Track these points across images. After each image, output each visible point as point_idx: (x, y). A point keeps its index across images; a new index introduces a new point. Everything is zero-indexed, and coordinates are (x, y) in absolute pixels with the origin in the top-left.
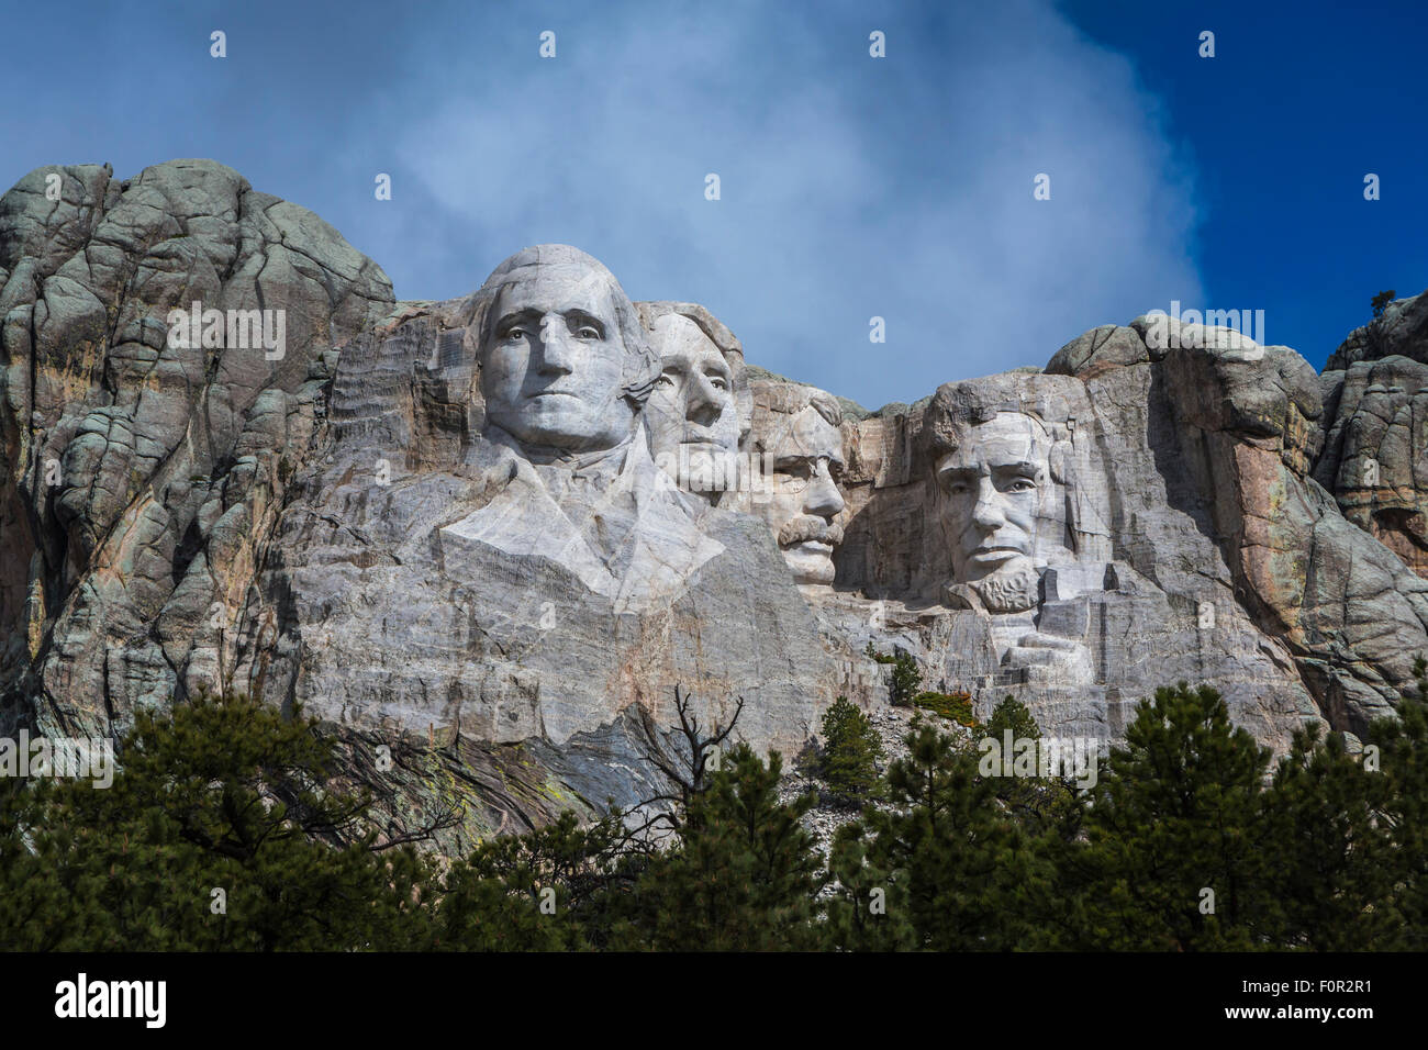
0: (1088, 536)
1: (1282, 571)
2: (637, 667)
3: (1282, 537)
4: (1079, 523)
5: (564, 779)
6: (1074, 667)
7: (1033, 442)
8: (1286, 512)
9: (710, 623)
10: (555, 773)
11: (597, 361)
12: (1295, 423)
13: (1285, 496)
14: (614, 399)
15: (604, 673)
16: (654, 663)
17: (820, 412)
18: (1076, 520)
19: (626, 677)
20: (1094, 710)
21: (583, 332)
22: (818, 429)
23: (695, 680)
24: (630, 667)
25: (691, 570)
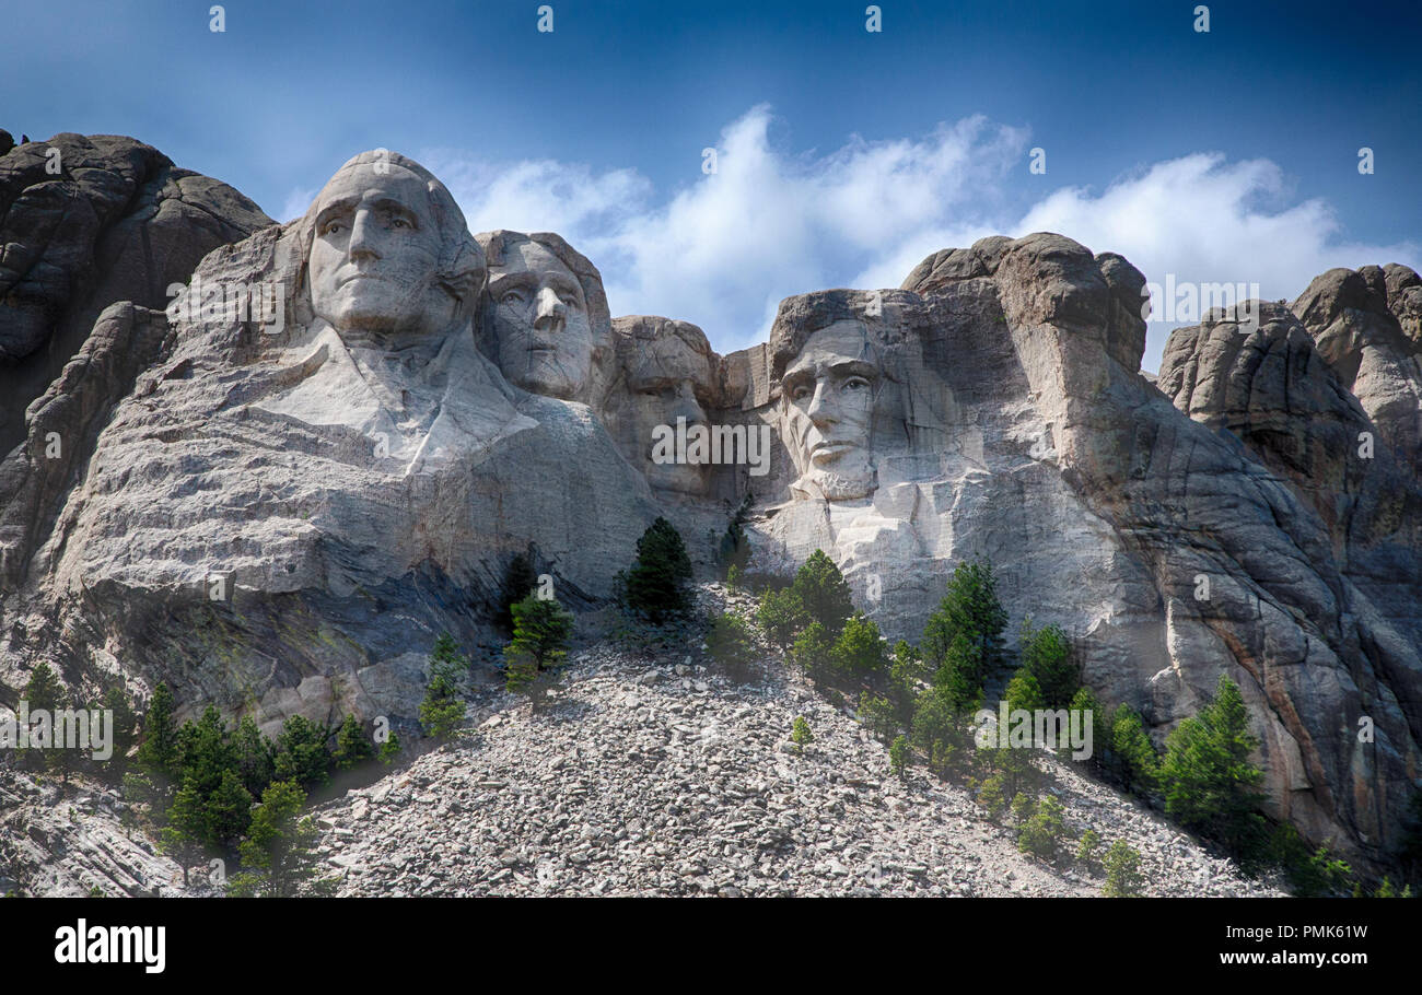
0: (921, 430)
1: (1105, 448)
2: (430, 525)
3: (1104, 419)
4: (913, 418)
5: (338, 627)
6: (898, 540)
7: (867, 344)
8: (1109, 395)
9: (515, 489)
10: (330, 621)
11: (408, 248)
12: (1120, 318)
13: (1108, 381)
14: (427, 285)
15: (396, 530)
16: (449, 521)
17: (686, 341)
18: (909, 414)
19: (418, 535)
20: (917, 580)
21: (395, 222)
22: (680, 355)
23: (492, 540)
24: (423, 525)
25: (496, 439)
